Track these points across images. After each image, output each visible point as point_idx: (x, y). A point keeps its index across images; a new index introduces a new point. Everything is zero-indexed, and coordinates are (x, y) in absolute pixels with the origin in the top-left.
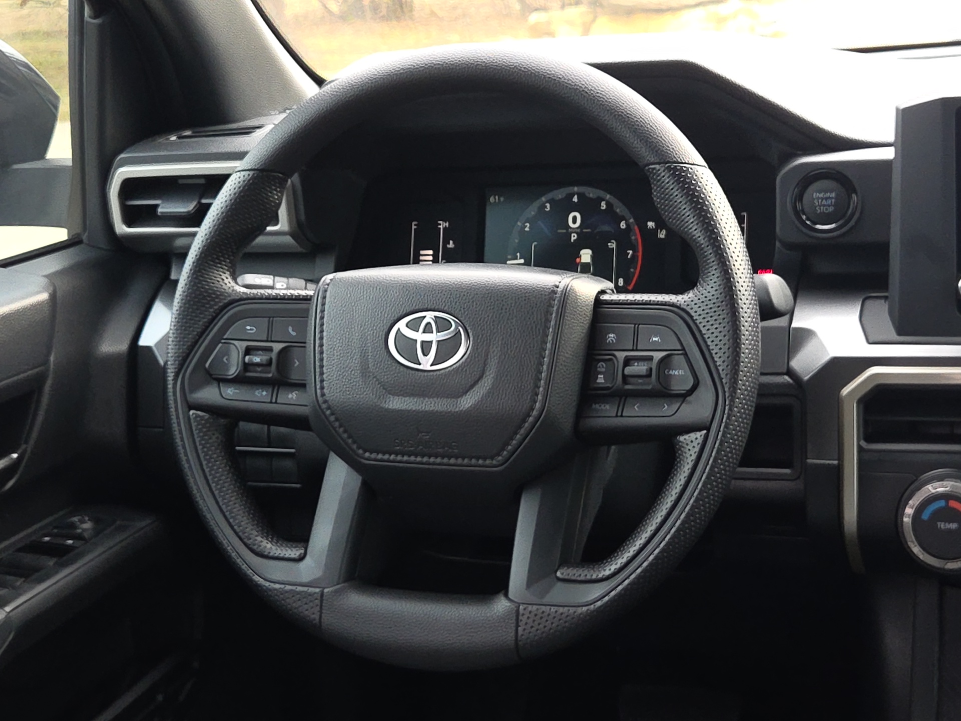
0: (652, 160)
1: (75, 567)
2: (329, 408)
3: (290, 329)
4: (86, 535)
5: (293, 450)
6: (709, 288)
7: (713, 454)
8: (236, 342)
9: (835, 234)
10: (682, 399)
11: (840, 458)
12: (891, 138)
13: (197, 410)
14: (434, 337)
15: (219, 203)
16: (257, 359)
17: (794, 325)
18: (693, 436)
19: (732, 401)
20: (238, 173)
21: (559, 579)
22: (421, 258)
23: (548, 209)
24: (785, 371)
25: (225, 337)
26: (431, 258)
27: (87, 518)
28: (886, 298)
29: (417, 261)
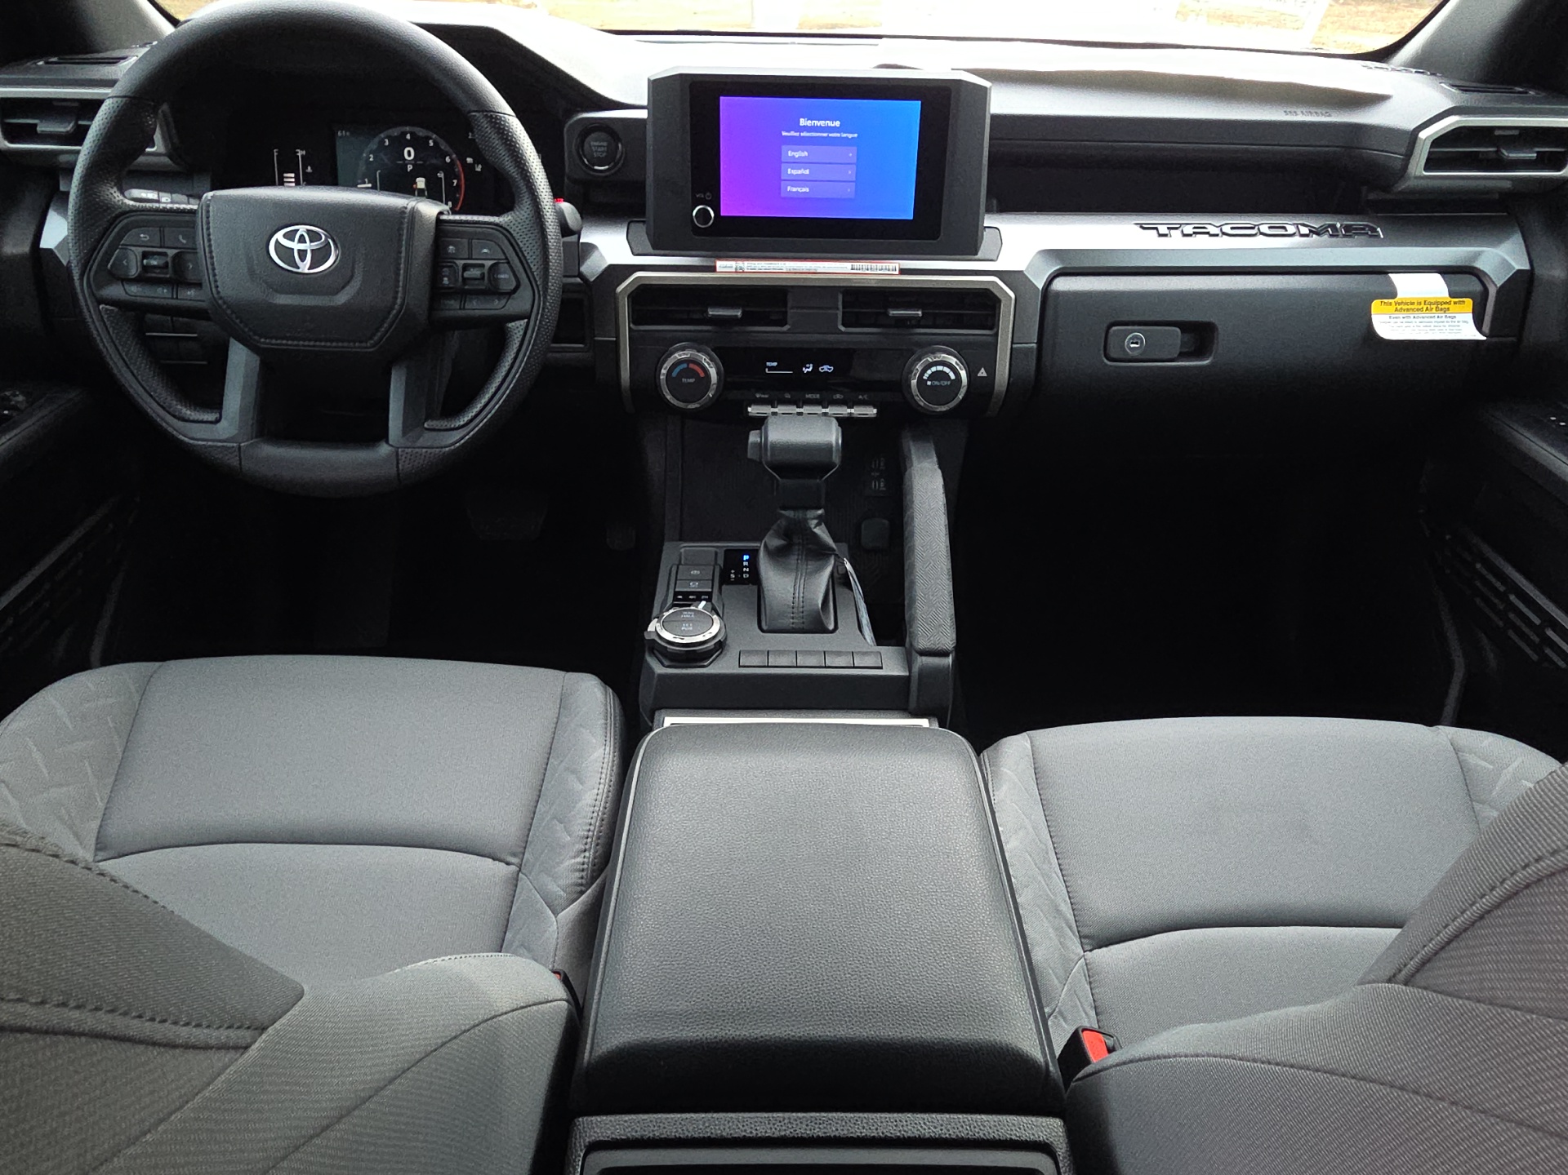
0: (473, 109)
1: (15, 432)
2: (225, 303)
3: (181, 237)
4: (22, 407)
5: (195, 335)
6: (523, 212)
7: (534, 337)
8: (133, 248)
9: (607, 174)
10: (507, 296)
11: (617, 337)
12: (645, 102)
13: (106, 304)
14: (307, 246)
15: (97, 125)
16: (154, 263)
17: (581, 241)
18: (518, 323)
19: (545, 297)
20: (111, 99)
21: (427, 429)
22: (285, 180)
23: (387, 143)
24: (577, 274)
25: (122, 242)
26: (293, 180)
27: (17, 393)
28: (643, 222)
29: (282, 183)
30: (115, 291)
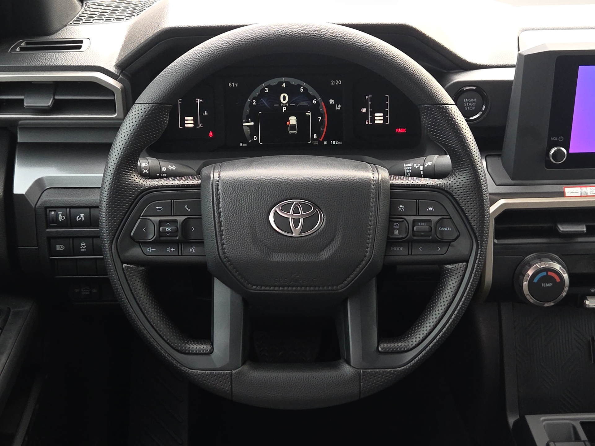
2: (229, 261)
3: (186, 207)
7: (473, 276)
8: (151, 218)
9: (475, 122)
10: (449, 244)
13: (127, 264)
14: (300, 215)
16: (168, 229)
18: (458, 265)
21: (381, 352)
22: (186, 122)
23: (267, 91)
26: (193, 122)
28: (499, 156)
30: (136, 252)
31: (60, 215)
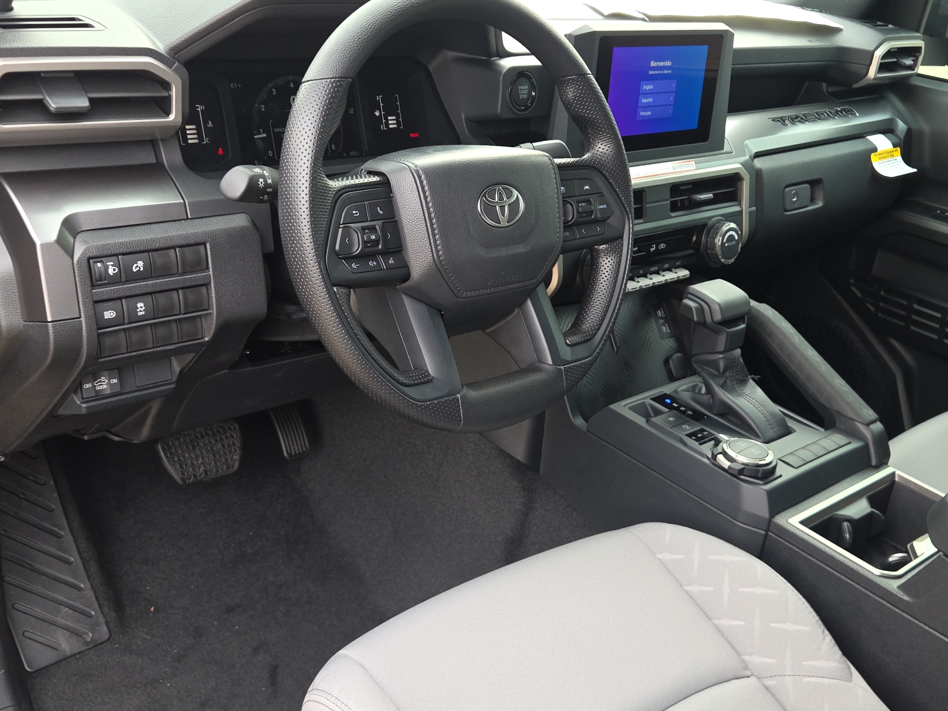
8: (352, 226)
10: (604, 223)
21: (569, 345)
23: (275, 93)
31: (110, 267)
